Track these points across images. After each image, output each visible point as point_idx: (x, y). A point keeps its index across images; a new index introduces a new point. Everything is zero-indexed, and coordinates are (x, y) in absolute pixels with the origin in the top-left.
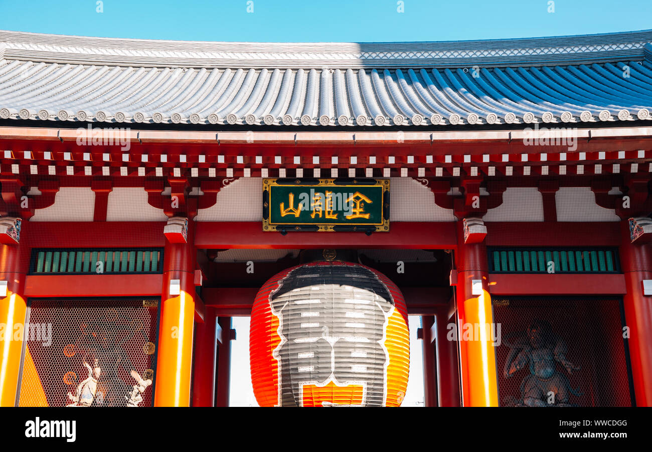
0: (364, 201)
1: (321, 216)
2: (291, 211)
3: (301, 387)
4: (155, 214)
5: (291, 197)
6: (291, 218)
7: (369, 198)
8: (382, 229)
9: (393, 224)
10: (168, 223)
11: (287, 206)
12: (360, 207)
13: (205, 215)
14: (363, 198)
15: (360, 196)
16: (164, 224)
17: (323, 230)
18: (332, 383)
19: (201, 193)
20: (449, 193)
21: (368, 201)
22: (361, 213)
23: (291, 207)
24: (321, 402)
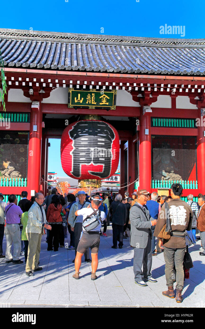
0: (106, 98)
1: (90, 103)
2: (79, 100)
3: (81, 165)
4: (26, 100)
5: (79, 95)
6: (78, 103)
7: (109, 97)
8: (113, 109)
9: (117, 107)
10: (32, 104)
11: (77, 99)
12: (105, 100)
13: (45, 101)
14: (106, 97)
15: (105, 96)
16: (31, 104)
17: (91, 108)
18: (92, 164)
19: (44, 92)
20: (138, 96)
21: (108, 98)
22: (105, 102)
23: (79, 99)
24: (88, 171)
